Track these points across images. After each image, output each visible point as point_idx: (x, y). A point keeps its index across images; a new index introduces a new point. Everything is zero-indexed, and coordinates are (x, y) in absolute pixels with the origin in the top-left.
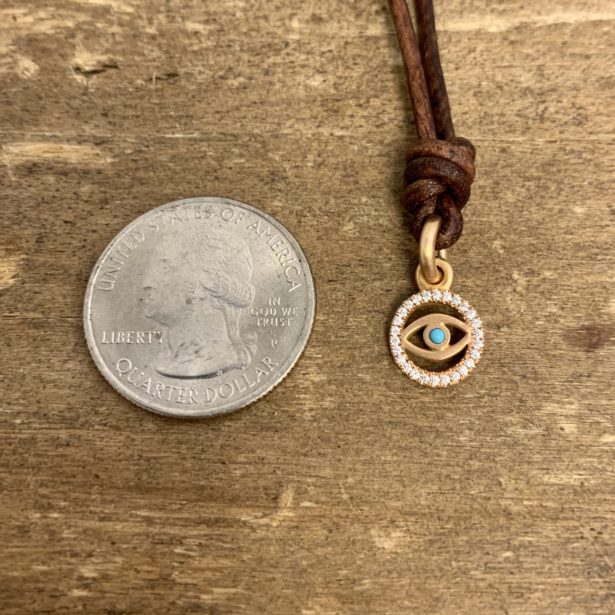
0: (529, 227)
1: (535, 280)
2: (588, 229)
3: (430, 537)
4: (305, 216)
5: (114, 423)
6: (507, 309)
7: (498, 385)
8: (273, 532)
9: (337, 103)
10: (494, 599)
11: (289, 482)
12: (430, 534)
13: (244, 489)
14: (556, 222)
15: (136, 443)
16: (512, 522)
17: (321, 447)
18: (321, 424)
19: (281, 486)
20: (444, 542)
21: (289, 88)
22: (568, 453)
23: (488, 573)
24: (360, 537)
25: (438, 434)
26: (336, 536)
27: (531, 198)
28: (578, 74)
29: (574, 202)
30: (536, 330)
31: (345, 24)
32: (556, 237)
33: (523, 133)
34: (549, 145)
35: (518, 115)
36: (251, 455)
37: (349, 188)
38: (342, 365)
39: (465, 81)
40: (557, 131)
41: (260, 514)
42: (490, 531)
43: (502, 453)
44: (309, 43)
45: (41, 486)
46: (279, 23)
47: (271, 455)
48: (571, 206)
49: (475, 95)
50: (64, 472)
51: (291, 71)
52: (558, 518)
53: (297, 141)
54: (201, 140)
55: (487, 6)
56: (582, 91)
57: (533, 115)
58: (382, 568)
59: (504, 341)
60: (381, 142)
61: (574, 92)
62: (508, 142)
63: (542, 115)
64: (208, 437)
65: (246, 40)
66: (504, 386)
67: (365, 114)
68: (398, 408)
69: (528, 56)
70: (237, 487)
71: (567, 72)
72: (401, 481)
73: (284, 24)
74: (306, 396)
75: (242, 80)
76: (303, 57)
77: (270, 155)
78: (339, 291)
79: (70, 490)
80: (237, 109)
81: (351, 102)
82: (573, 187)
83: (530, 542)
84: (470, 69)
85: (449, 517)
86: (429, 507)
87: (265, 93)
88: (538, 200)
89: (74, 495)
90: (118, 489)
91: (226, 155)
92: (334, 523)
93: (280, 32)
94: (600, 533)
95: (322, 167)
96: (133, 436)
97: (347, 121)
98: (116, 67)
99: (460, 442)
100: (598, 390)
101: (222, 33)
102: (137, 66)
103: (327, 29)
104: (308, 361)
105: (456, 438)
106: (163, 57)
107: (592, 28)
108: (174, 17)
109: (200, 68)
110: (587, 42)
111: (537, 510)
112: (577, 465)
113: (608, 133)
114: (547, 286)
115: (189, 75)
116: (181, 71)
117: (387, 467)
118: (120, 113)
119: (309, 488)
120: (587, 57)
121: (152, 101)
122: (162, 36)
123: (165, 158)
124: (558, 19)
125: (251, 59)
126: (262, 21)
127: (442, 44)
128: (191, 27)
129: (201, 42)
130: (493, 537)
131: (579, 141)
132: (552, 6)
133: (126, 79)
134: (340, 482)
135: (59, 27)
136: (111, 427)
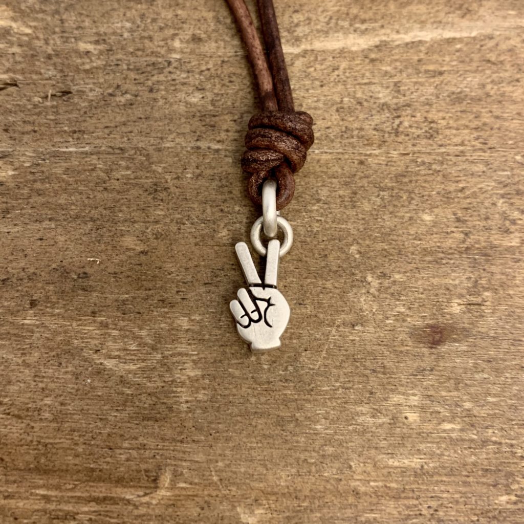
0: (382, 234)
1: (386, 283)
2: (435, 236)
3: (288, 514)
4: (184, 224)
5: (16, 412)
6: (361, 309)
7: (351, 379)
8: (153, 509)
9: (214, 119)
12: (289, 511)
13: (128, 472)
14: (407, 229)
15: (36, 430)
16: (360, 501)
17: (195, 435)
18: (196, 415)
19: (160, 469)
20: (300, 519)
21: (171, 105)
22: (410, 439)
24: (228, 514)
25: (298, 423)
26: (207, 512)
27: (385, 207)
28: (431, 90)
29: (423, 211)
30: (386, 328)
31: (222, 44)
32: (406, 243)
33: (380, 146)
34: (403, 158)
35: (375, 129)
36: (134, 442)
37: (224, 197)
38: (215, 361)
39: (329, 98)
40: (410, 144)
41: (141, 493)
42: (340, 508)
43: (353, 440)
44: (189, 62)
46: (162, 43)
47: (151, 442)
48: (420, 213)
49: (337, 111)
51: (173, 88)
52: (400, 498)
53: (178, 154)
54: (92, 154)
55: (351, 25)
56: (434, 106)
57: (389, 129)
59: (357, 338)
61: (427, 107)
62: (366, 155)
63: (397, 129)
64: (97, 426)
65: (132, 59)
66: (356, 379)
67: (239, 128)
68: (263, 399)
69: (386, 72)
70: (122, 469)
71: (421, 88)
72: (265, 466)
73: (167, 44)
74: (182, 389)
75: (128, 96)
76: (184, 75)
77: (154, 167)
78: (213, 293)
80: (124, 124)
81: (226, 117)
82: (423, 196)
83: (375, 519)
84: (334, 86)
85: (305, 496)
86: (288, 487)
87: (148, 108)
88: (391, 209)
90: (20, 470)
91: (114, 167)
92: (206, 502)
93: (163, 51)
94: (436, 511)
95: (200, 178)
96: (32, 424)
97: (223, 135)
98: (16, 85)
99: (316, 430)
100: (439, 383)
101: (111, 53)
102: (35, 84)
103: (206, 48)
104: (185, 358)
105: (313, 426)
106: (58, 76)
107: (446, 46)
108: (67, 38)
109: (91, 86)
110: (440, 59)
111: (381, 489)
112: (418, 450)
113: (456, 145)
114: (397, 288)
115: (81, 93)
116: (74, 89)
117: (252, 452)
118: (19, 128)
119: (184, 471)
120: (441, 73)
121: (48, 117)
122: (57, 55)
123: (59, 171)
124: (416, 36)
125: (137, 77)
126: (146, 41)
127: (310, 63)
128: (83, 46)
129: (92, 61)
130: (343, 514)
131: (429, 154)
132: (411, 25)
133: (25, 95)
134: (212, 466)
136: (14, 416)
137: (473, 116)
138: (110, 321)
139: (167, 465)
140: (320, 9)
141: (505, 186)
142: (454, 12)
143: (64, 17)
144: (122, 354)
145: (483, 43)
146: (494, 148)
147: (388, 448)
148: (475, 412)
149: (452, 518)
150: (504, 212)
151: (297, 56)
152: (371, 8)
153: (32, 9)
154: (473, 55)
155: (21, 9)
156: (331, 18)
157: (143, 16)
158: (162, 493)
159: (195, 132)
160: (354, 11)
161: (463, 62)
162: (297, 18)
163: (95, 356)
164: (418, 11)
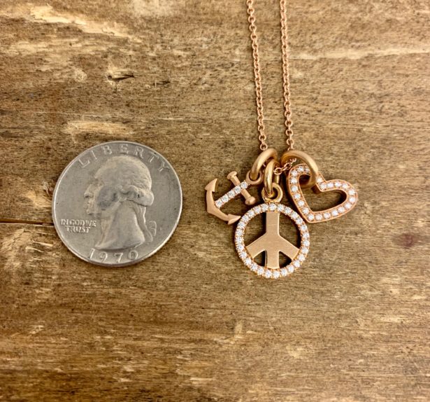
0: (374, 176)
1: (377, 207)
2: (406, 178)
3: (318, 351)
5: (140, 285)
6: (361, 224)
7: (356, 267)
8: (232, 347)
10: (354, 385)
11: (239, 320)
12: (319, 349)
13: (215, 323)
14: (389, 173)
15: (153, 296)
17: (257, 301)
18: (257, 288)
19: (236, 322)
20: (326, 354)
21: (234, 91)
22: (394, 305)
23: (350, 371)
24: (280, 351)
25: (322, 294)
26: (267, 350)
27: (375, 159)
28: (401, 86)
29: (399, 162)
30: (377, 236)
31: (266, 52)
32: (389, 183)
33: (370, 121)
34: (385, 128)
35: (367, 110)
36: (218, 304)
39: (337, 89)
40: (389, 120)
41: (224, 337)
42: (352, 348)
44: (245, 64)
45: (101, 320)
46: (228, 52)
47: (229, 305)
48: (397, 164)
49: (342, 97)
50: (113, 313)
51: (235, 81)
52: (388, 341)
53: (239, 123)
54: (184, 122)
55: (350, 43)
56: (404, 96)
57: (375, 110)
58: (292, 368)
59: (359, 242)
61: (399, 97)
62: (362, 126)
63: (381, 110)
64: (194, 294)
65: (209, 62)
66: (360, 267)
67: (279, 107)
69: (373, 75)
70: (211, 322)
71: (395, 84)
72: (303, 321)
73: (231, 52)
75: (207, 86)
76: (242, 72)
77: (224, 131)
79: (116, 323)
80: (204, 103)
81: (270, 100)
82: (398, 153)
83: (373, 354)
84: (340, 81)
85: (329, 340)
86: (318, 334)
87: (220, 94)
88: (379, 161)
89: (119, 326)
90: (144, 322)
92: (265, 343)
93: (228, 57)
94: (412, 350)
95: (254, 138)
96: (151, 293)
98: (133, 76)
99: (335, 298)
101: (194, 57)
102: (145, 76)
105: (333, 296)
106: (161, 71)
107: (410, 58)
108: (166, 46)
109: (182, 78)
110: (407, 67)
111: (377, 336)
112: (399, 312)
113: (418, 121)
114: (383, 210)
115: (176, 83)
116: (172, 80)
118: (136, 104)
119: (252, 323)
120: (407, 76)
121: (155, 98)
122: (159, 57)
123: (163, 132)
124: (390, 52)
125: (212, 73)
126: (217, 50)
127: (324, 66)
128: (176, 52)
129: (182, 62)
130: (353, 351)
131: (402, 126)
132: (387, 44)
133: (139, 83)
134: (269, 320)
135: (97, 51)
136: (139, 287)
138: (199, 227)
140: (330, 32)
142: (414, 37)
143: (163, 33)
147: (380, 311)
149: (423, 355)
151: (316, 62)
153: (142, 28)
154: (427, 65)
155: (134, 27)
157: (215, 34)
158: (238, 337)
159: (250, 109)
160: (352, 34)
161: (421, 69)
162: (315, 37)
163: (191, 250)
164: (392, 36)
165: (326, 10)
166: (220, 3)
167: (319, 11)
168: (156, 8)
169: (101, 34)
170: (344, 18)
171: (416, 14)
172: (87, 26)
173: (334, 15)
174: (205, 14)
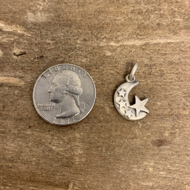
1: (144, 125)
2: (161, 110)
5: (24, 162)
6: (136, 133)
9: (90, 67)
13: (59, 183)
14: (152, 107)
15: (30, 168)
18: (81, 166)
19: (69, 182)
21: (76, 62)
22: (149, 177)
25: (114, 170)
28: (162, 60)
29: (158, 101)
30: (144, 140)
31: (93, 42)
33: (144, 79)
34: (152, 83)
35: (143, 73)
36: (61, 173)
38: (88, 149)
39: (128, 61)
40: (154, 78)
43: (131, 176)
44: (82, 48)
45: (4, 179)
46: (73, 41)
47: (67, 174)
50: (10, 176)
51: (77, 56)
55: (137, 37)
56: (163, 65)
57: (147, 73)
59: (134, 143)
60: (102, 80)
61: (161, 66)
62: (140, 81)
63: (150, 73)
64: (49, 168)
65: (64, 46)
66: (133, 157)
67: (98, 71)
68: (103, 162)
69: (148, 53)
70: (57, 182)
71: (159, 59)
72: (103, 183)
73: (75, 41)
74: (77, 157)
75: (62, 59)
76: (80, 52)
78: (88, 126)
79: (12, 180)
81: (94, 67)
82: (158, 96)
84: (130, 58)
89: (13, 182)
90: (25, 181)
93: (74, 44)
96: (29, 166)
97: (93, 73)
98: (25, 54)
99: (119, 172)
100: (160, 159)
101: (57, 44)
102: (32, 54)
103: (88, 43)
104: (78, 147)
105: (118, 171)
106: (39, 51)
107: (168, 45)
108: (43, 38)
109: (50, 55)
110: (166, 49)
112: (152, 180)
113: (170, 79)
114: (148, 127)
115: (47, 57)
116: (45, 56)
117: (98, 178)
118: (26, 68)
119: (77, 184)
120: (166, 54)
121: (36, 65)
122: (39, 44)
124: (158, 41)
125: (65, 52)
126: (68, 40)
127: (122, 49)
128: (48, 41)
129: (50, 46)
131: (161, 82)
132: (157, 37)
133: (28, 57)
134: (86, 182)
135: (9, 40)
136: (23, 163)
137: (176, 69)
138: (54, 134)
139: (71, 181)
140: (127, 31)
141: (185, 94)
142: (171, 33)
143: (42, 31)
144: (58, 145)
145: (180, 44)
146: (182, 81)
147: (142, 179)
148: (171, 169)
150: (184, 103)
151: (118, 47)
152: (143, 31)
153: (31, 28)
154: (177, 48)
155: (27, 28)
156: (130, 34)
157: (67, 31)
160: (138, 32)
161: (174, 51)
162: (119, 34)
163: (49, 145)
164: (159, 32)
165: (126, 18)
166: (71, 15)
167: (122, 19)
168: (39, 18)
169: (11, 31)
170: (135, 23)
171: (172, 20)
172: (4, 27)
173: (129, 21)
174: (63, 21)
